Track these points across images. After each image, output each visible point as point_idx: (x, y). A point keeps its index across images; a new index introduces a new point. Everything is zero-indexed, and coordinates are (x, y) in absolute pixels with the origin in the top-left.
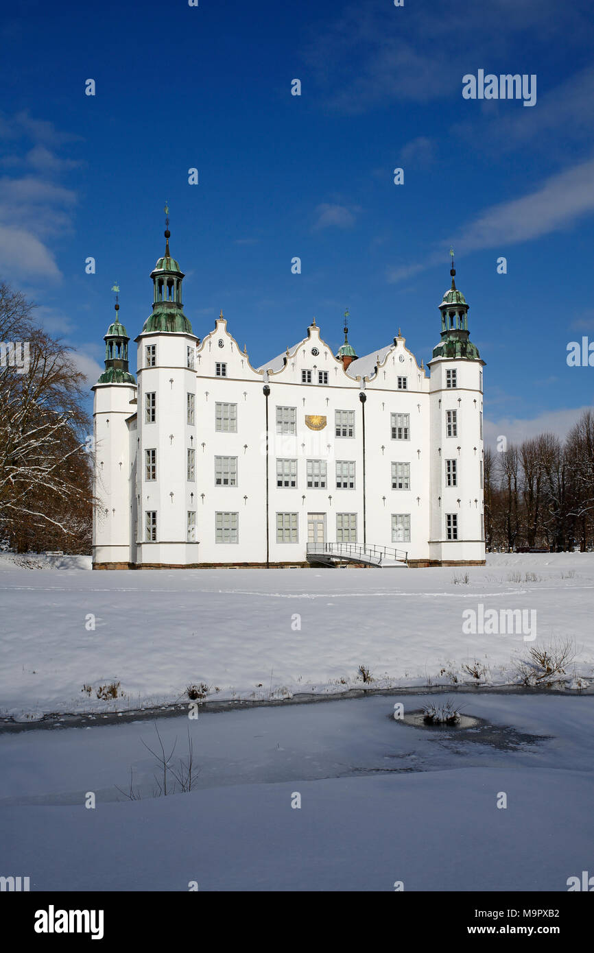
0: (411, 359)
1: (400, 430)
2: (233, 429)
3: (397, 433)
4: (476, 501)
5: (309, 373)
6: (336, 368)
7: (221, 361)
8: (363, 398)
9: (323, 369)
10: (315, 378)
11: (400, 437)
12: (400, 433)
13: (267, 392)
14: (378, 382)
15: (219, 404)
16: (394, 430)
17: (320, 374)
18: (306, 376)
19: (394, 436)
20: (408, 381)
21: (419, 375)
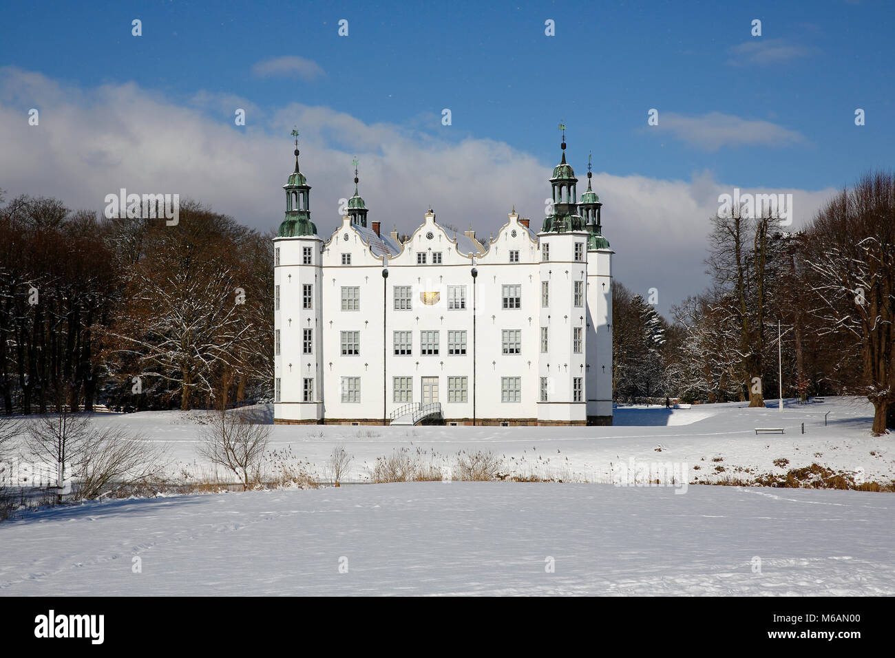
0: (524, 233)
1: (512, 300)
2: (356, 308)
3: (509, 303)
4: (566, 365)
5: (424, 255)
6: (450, 249)
7: (346, 252)
8: (474, 274)
9: (437, 250)
10: (429, 259)
11: (511, 306)
12: (512, 303)
13: (385, 274)
14: (491, 257)
15: (343, 288)
16: (505, 300)
17: (435, 255)
18: (421, 258)
19: (505, 306)
20: (520, 255)
21: (532, 248)
